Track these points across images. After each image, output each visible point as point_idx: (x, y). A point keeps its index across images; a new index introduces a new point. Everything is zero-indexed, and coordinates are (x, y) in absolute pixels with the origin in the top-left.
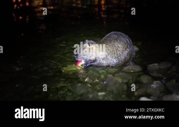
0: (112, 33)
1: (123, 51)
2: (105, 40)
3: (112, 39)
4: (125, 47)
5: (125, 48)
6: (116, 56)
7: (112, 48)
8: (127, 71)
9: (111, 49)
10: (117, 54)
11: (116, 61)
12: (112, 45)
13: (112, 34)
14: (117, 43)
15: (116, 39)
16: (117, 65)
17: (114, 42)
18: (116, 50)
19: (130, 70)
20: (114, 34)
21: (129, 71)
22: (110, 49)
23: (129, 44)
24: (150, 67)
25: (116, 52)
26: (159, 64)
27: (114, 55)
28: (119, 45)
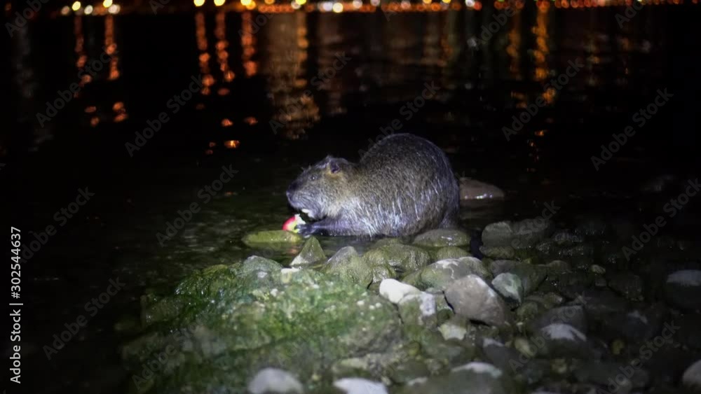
1: (420, 189)
3: (387, 156)
4: (426, 178)
5: (426, 182)
7: (388, 182)
8: (425, 244)
9: (383, 184)
11: (401, 219)
12: (386, 172)
17: (393, 164)
18: (399, 188)
19: (432, 243)
21: (429, 245)
26: (512, 226)
27: (393, 202)
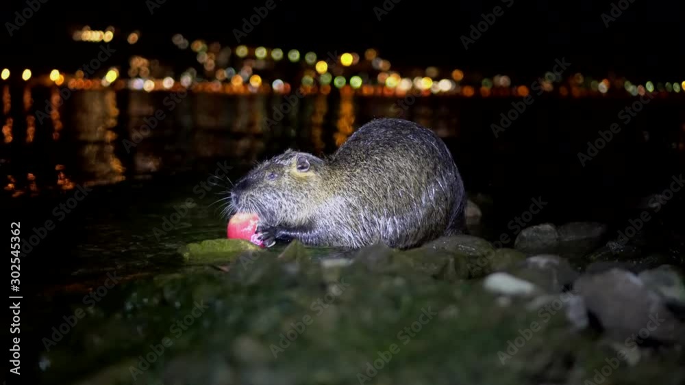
0: (373, 122)
1: (421, 183)
2: (348, 151)
6: (391, 203)
10: (396, 197)
13: (374, 126)
14: (393, 156)
15: (390, 144)
16: (398, 241)
18: (392, 182)
20: (382, 126)
22: (366, 181)
23: (439, 158)
24: (523, 238)
25: (393, 188)
26: (557, 229)
27: (385, 202)
28: (402, 165)
